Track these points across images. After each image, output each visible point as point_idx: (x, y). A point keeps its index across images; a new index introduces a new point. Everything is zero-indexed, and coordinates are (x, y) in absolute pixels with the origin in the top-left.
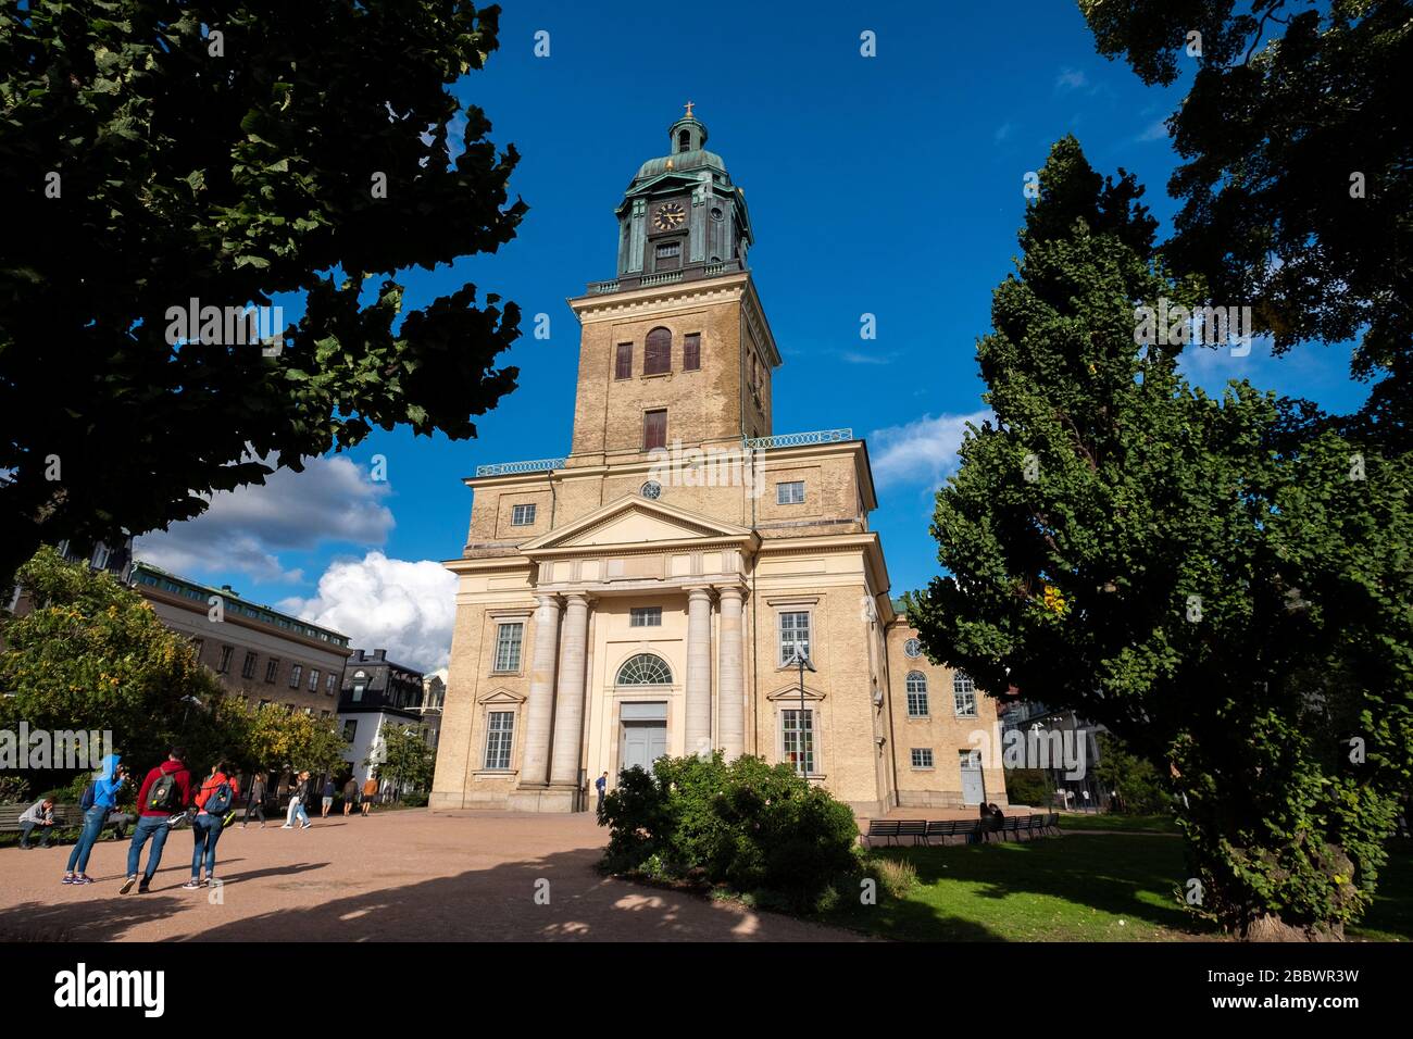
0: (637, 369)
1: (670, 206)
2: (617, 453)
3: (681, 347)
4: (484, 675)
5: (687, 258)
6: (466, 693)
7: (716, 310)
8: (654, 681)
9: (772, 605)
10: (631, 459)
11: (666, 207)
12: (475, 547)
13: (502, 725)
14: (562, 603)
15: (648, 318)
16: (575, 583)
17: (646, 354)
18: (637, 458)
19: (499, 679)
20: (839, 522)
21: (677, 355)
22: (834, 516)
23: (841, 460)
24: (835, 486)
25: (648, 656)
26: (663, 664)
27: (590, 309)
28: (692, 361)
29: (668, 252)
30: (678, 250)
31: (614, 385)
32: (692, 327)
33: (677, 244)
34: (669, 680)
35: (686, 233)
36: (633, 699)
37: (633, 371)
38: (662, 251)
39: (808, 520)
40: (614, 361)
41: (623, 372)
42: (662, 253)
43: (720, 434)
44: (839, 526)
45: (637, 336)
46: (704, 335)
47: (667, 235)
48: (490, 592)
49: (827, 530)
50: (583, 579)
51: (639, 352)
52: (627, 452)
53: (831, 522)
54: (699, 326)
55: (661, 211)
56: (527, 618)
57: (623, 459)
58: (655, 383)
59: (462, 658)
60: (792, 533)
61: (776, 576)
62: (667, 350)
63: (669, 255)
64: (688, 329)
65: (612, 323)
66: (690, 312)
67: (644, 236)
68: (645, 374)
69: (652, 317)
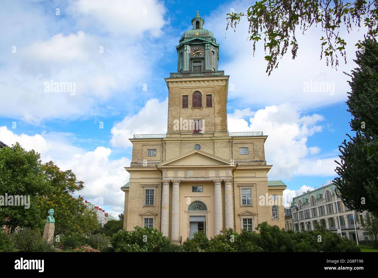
0: (190, 105)
1: (197, 49)
2: (184, 133)
3: (205, 99)
4: (141, 206)
5: (204, 67)
6: (136, 212)
7: (217, 87)
8: (200, 209)
9: (239, 187)
10: (189, 136)
11: (196, 48)
12: (135, 163)
13: (149, 222)
14: (171, 184)
15: (193, 87)
16: (176, 178)
17: (193, 100)
18: (192, 136)
19: (147, 208)
20: (260, 161)
21: (204, 101)
22: (258, 159)
23: (260, 142)
24: (258, 150)
25: (199, 202)
26: (204, 204)
27: (172, 82)
28: (209, 104)
29: (197, 64)
30: (202, 64)
31: (182, 110)
32: (208, 92)
33: (201, 62)
34: (206, 209)
35: (203, 59)
36: (194, 215)
37: (189, 105)
38: (194, 63)
39: (250, 160)
40: (182, 101)
41: (185, 105)
42: (195, 64)
43: (220, 130)
44: (260, 162)
45: (190, 94)
46: (213, 95)
47: (197, 58)
48: (141, 178)
49: (256, 164)
50: (179, 176)
51: (190, 99)
52: (188, 133)
53: (257, 161)
54: (211, 92)
55: (194, 49)
56: (156, 188)
57: (187, 136)
58: (197, 111)
59: (133, 200)
60: (245, 164)
61: (240, 177)
62: (200, 99)
63: (197, 65)
64: (208, 93)
65: (180, 88)
66: (208, 87)
67: (188, 58)
68: (193, 107)
69: (194, 87)
